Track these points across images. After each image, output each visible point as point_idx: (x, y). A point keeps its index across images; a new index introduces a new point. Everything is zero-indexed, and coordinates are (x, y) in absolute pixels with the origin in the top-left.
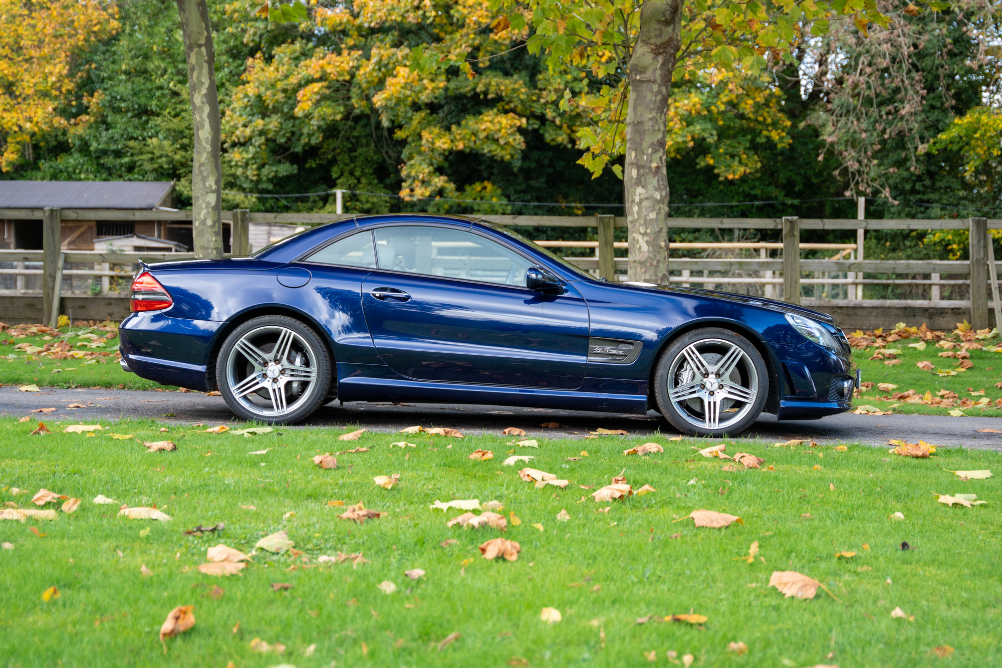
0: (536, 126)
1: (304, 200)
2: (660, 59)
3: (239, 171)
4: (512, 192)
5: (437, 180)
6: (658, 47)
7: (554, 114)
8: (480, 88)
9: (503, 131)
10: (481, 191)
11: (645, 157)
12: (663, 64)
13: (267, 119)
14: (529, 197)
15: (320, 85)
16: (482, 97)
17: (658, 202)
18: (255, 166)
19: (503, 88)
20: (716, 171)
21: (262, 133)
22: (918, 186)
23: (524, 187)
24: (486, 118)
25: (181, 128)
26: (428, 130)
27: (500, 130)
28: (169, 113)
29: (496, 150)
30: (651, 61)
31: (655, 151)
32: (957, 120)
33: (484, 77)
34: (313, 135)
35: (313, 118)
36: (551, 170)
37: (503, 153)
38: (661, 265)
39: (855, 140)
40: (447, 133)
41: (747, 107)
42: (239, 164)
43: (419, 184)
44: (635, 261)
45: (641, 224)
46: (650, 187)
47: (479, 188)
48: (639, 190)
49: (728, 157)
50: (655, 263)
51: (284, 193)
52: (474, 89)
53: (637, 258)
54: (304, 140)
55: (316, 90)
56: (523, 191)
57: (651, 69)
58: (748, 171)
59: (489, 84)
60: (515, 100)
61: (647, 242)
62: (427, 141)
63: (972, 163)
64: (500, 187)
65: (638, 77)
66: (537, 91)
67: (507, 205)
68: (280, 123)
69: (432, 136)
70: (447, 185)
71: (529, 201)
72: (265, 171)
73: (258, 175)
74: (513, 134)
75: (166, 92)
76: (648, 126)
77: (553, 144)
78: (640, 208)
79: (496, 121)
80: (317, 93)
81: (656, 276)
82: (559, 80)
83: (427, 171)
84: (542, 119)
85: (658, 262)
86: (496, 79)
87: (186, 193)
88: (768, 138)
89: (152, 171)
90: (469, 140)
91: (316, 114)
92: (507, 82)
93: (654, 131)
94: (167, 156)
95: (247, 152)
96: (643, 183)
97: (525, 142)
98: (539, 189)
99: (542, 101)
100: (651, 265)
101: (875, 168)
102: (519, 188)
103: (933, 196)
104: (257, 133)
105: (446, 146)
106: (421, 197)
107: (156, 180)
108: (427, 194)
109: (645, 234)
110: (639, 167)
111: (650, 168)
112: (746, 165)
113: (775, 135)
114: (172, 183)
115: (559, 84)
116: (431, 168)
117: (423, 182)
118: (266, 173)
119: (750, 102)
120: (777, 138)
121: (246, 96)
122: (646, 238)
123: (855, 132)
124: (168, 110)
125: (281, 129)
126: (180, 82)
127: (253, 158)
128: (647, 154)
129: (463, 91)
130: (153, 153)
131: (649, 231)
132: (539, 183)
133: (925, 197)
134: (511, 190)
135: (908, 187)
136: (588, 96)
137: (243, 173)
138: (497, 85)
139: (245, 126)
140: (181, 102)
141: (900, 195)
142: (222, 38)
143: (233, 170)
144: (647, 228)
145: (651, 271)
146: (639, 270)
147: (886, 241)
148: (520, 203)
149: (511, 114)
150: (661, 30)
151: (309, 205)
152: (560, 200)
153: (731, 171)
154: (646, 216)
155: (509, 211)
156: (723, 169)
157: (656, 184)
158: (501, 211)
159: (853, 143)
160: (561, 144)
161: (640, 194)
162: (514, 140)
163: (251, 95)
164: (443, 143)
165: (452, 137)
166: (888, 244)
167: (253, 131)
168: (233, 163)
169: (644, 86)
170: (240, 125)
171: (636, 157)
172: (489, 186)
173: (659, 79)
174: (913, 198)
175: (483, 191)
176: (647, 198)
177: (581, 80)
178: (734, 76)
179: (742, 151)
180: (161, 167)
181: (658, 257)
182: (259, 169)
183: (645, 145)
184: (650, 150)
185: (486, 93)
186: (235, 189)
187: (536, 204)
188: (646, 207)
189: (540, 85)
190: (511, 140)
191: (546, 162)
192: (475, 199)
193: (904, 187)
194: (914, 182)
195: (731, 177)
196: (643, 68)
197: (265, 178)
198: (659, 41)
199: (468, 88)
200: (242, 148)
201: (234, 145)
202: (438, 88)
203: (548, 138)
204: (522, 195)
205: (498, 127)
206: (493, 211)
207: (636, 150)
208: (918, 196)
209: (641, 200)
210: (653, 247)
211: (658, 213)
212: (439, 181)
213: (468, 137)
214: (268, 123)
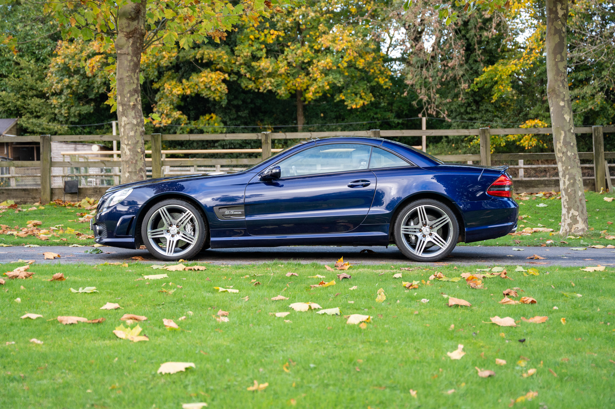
0: (235, 79)
1: (100, 127)
2: (131, 41)
3: (57, 111)
4: (228, 120)
5: (175, 113)
6: (128, 33)
7: (245, 71)
8: (198, 56)
9: (213, 82)
10: (208, 120)
11: (126, 99)
12: (133, 44)
13: (71, 78)
14: (239, 122)
15: (100, 56)
16: (200, 61)
17: (136, 125)
18: (66, 107)
19: (211, 56)
20: (346, 103)
21: (69, 87)
22: (469, 109)
23: (235, 116)
24: (203, 75)
25: (21, 85)
26: (169, 83)
27: (211, 82)
28: (14, 76)
29: (210, 94)
30: (125, 42)
31: (132, 95)
32: (485, 69)
33: (200, 49)
34: (100, 87)
35: (98, 77)
36: (252, 106)
37: (214, 96)
38: (138, 163)
39: (425, 83)
40: (181, 84)
41: (361, 63)
42: (56, 106)
43: (164, 116)
44: (123, 161)
45: (125, 139)
46: (130, 117)
47: (207, 118)
48: (124, 119)
49: (353, 95)
50: (134, 161)
51: (88, 124)
52: (195, 57)
53: (124, 159)
54: (96, 91)
55: (98, 60)
56: (235, 119)
57: (126, 46)
58: (366, 103)
59: (203, 54)
60: (220, 63)
61: (129, 149)
62: (168, 89)
63: (496, 94)
64: (220, 117)
65: (119, 52)
66: (235, 57)
67: (223, 128)
68: (79, 80)
69: (171, 86)
70: (181, 116)
71: (239, 125)
72: (73, 110)
73: (69, 113)
74: (219, 84)
75: (12, 62)
76: (126, 80)
77: (246, 89)
78: (125, 129)
79: (209, 76)
80: (99, 61)
81: (136, 169)
82: (247, 50)
83: (169, 108)
84: (238, 73)
85: (136, 161)
86: (208, 51)
87: (24, 125)
88: (378, 82)
89: (4, 112)
90: (194, 88)
91: (100, 74)
92: (215, 52)
93: (130, 83)
94: (12, 102)
95: (61, 98)
96: (126, 114)
97: (228, 89)
98: (245, 117)
99: (237, 63)
100: (132, 163)
101: (439, 99)
102: (232, 117)
103: (477, 116)
104: (65, 87)
105: (179, 93)
106: (165, 124)
107: (7, 117)
108: (169, 122)
109: (128, 145)
110: (123, 105)
111: (129, 105)
112: (365, 100)
113: (381, 81)
114: (16, 119)
115: (248, 52)
116: (172, 107)
117: (167, 115)
118: (73, 111)
119: (362, 60)
120: (383, 82)
121: (57, 64)
122: (129, 147)
123: (426, 78)
124: (13, 74)
125: (80, 84)
126: (20, 56)
127: (64, 102)
128: (127, 97)
129: (188, 58)
130: (4, 101)
131: (130, 143)
132: (244, 114)
133: (473, 116)
134: (227, 119)
135: (462, 110)
136: (266, 60)
137: (59, 112)
138: (208, 54)
139: (58, 83)
140: (21, 69)
141: (458, 115)
142: (47, 28)
143: (53, 111)
144: (129, 141)
145: (132, 166)
146: (125, 165)
147: (453, 143)
148: (233, 126)
149: (218, 72)
150: (129, 24)
151: (104, 130)
152: (259, 124)
153: (354, 103)
154: (128, 134)
155: (224, 132)
156: (350, 102)
157: (134, 115)
158: (219, 131)
159: (426, 84)
160: (251, 89)
161: (124, 121)
162: (221, 87)
163: (59, 63)
164: (178, 91)
165: (183, 87)
166: (453, 145)
167: (63, 86)
168: (53, 106)
169: (123, 57)
170: (54, 83)
171: (121, 99)
172: (214, 116)
173: (131, 52)
174: (466, 117)
175: (210, 120)
176: (128, 123)
177: (262, 50)
178: (352, 46)
179: (362, 91)
180: (10, 109)
181: (136, 158)
182: (69, 109)
183: (125, 92)
184: (128, 95)
185: (202, 59)
186: (56, 122)
187: (243, 126)
188: (128, 129)
189: (236, 53)
190: (218, 88)
191: (249, 101)
192: (205, 125)
193: (460, 110)
194: (467, 107)
195: (354, 107)
196: (121, 46)
197: (72, 115)
198: (128, 30)
199: (191, 57)
200: (58, 96)
201: (53, 94)
202: (171, 57)
203: (243, 86)
204: (234, 121)
205: (210, 80)
206: (215, 132)
207: (120, 95)
208: (469, 116)
209: (125, 124)
210: (133, 152)
211: (136, 132)
212: (177, 114)
213: (193, 86)
214: (72, 81)
